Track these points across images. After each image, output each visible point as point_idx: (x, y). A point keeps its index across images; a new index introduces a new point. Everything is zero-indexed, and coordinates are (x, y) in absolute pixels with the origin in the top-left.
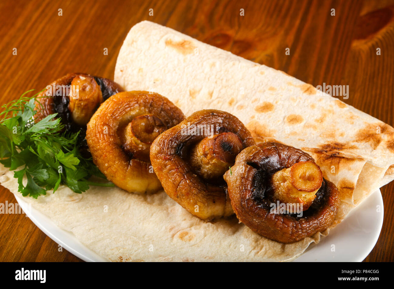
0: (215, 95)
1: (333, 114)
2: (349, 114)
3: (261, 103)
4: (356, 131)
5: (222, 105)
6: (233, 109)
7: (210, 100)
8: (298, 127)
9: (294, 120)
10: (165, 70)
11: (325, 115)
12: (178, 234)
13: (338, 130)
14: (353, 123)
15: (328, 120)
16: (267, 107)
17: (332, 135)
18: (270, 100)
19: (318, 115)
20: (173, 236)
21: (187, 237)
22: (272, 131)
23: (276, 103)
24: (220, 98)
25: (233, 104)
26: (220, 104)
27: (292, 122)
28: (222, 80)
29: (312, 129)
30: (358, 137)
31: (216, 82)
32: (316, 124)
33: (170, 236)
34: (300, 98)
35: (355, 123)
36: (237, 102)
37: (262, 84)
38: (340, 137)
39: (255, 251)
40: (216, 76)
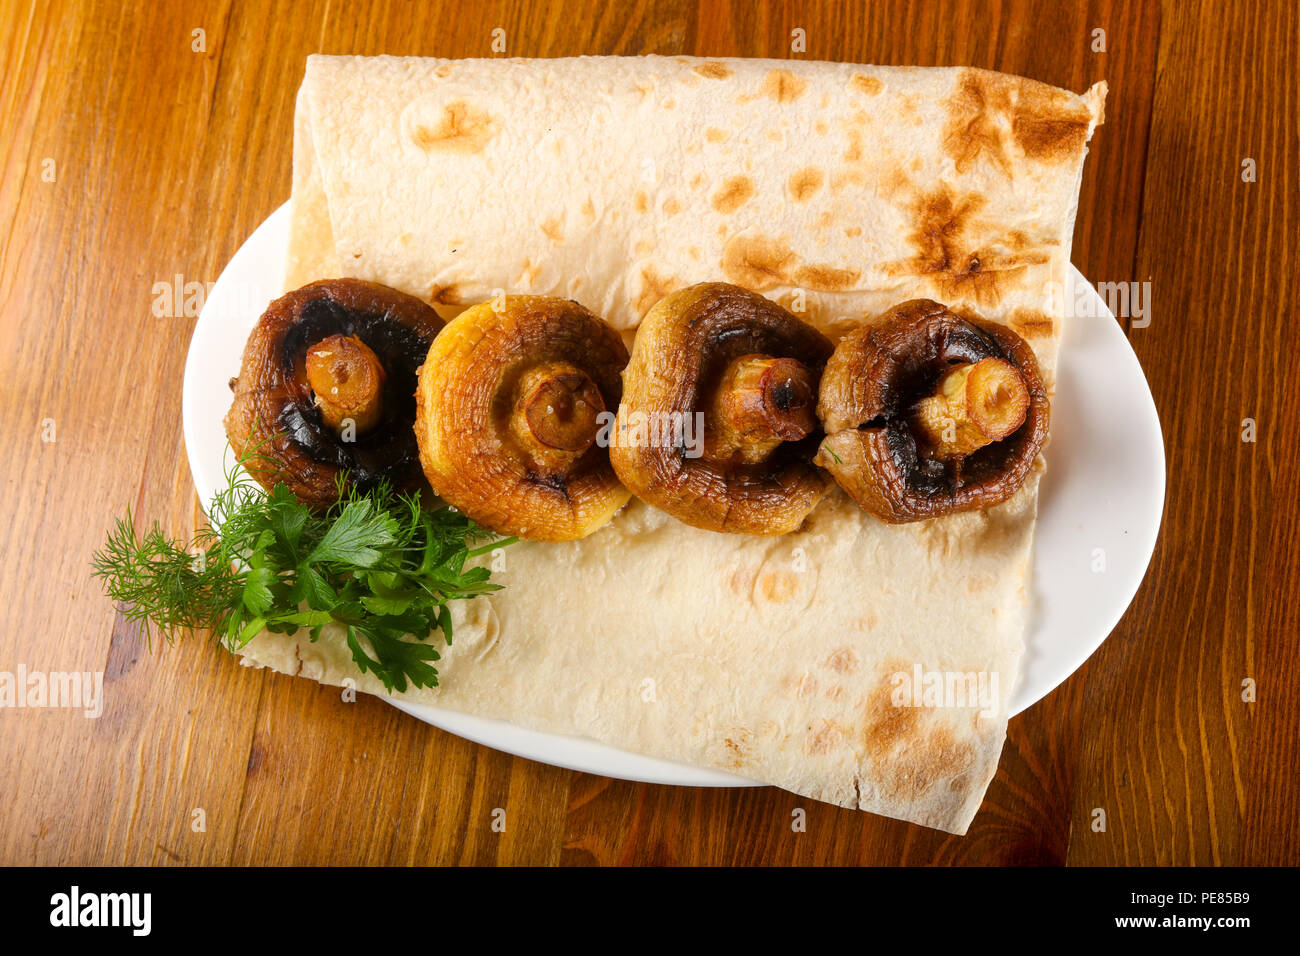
0: (599, 206)
1: (869, 120)
2: (899, 101)
3: (717, 187)
4: (937, 136)
5: (625, 218)
6: (656, 217)
7: (594, 224)
8: (820, 198)
9: (803, 186)
10: (461, 213)
11: (855, 136)
12: (759, 589)
13: (903, 157)
14: (919, 122)
15: (868, 144)
16: (737, 192)
17: (900, 181)
18: (734, 171)
19: (844, 145)
20: (751, 598)
21: (780, 588)
22: (781, 239)
23: (748, 167)
24: (611, 205)
25: (648, 205)
26: (620, 219)
27: (805, 194)
28: (597, 168)
29: (850, 185)
30: (951, 151)
31: (587, 179)
32: (853, 167)
33: (747, 605)
34: (785, 124)
35: (923, 118)
36: (654, 198)
37: (685, 129)
38: (918, 174)
39: (937, 552)
40: (580, 167)
